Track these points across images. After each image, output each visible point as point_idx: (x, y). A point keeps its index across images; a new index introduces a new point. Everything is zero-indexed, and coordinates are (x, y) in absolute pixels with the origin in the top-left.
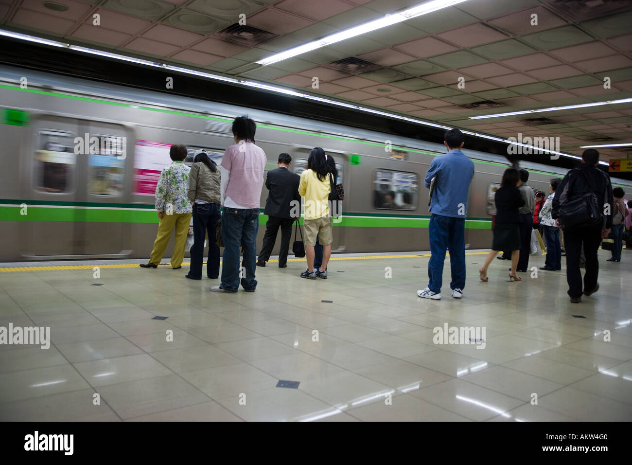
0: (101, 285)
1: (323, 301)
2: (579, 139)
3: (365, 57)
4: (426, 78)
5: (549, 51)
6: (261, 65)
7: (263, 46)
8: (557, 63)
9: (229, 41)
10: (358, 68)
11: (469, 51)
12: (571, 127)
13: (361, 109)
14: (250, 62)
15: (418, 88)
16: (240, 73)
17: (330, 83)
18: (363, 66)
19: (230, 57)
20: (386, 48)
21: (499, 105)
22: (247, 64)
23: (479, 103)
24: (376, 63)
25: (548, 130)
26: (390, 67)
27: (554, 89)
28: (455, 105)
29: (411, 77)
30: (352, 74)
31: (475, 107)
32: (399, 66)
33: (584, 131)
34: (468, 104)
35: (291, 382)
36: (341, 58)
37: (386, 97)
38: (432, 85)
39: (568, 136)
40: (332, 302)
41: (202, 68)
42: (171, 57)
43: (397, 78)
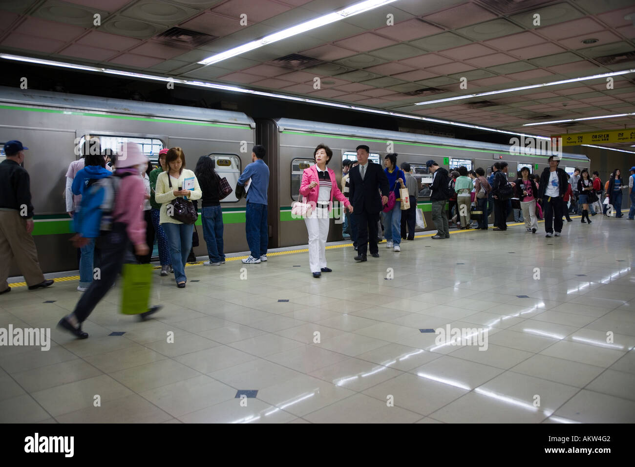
0: (54, 301)
1: (280, 301)
2: (521, 118)
3: (307, 54)
4: (369, 70)
5: (484, 41)
6: (203, 65)
7: (203, 47)
8: (492, 51)
9: (168, 44)
10: (302, 64)
11: (408, 44)
12: (513, 108)
13: (308, 101)
14: (192, 63)
15: (361, 80)
16: (182, 73)
17: (274, 79)
18: (305, 61)
19: (170, 59)
20: (326, 45)
21: (441, 91)
22: (187, 65)
23: (422, 90)
24: (318, 59)
25: (491, 111)
26: (333, 61)
27: (492, 75)
28: (399, 94)
29: (354, 69)
30: (296, 69)
31: (419, 94)
32: (341, 60)
33: (524, 110)
34: (412, 92)
35: (250, 391)
36: (283, 55)
37: (331, 89)
38: (375, 76)
39: (510, 116)
40: (288, 301)
41: (142, 71)
42: (109, 61)
43: (340, 72)
